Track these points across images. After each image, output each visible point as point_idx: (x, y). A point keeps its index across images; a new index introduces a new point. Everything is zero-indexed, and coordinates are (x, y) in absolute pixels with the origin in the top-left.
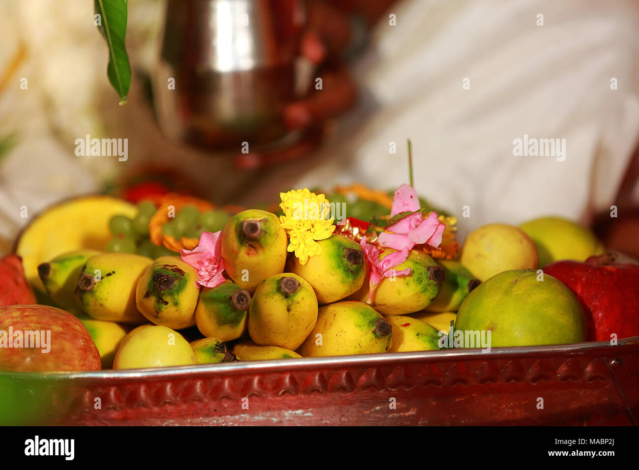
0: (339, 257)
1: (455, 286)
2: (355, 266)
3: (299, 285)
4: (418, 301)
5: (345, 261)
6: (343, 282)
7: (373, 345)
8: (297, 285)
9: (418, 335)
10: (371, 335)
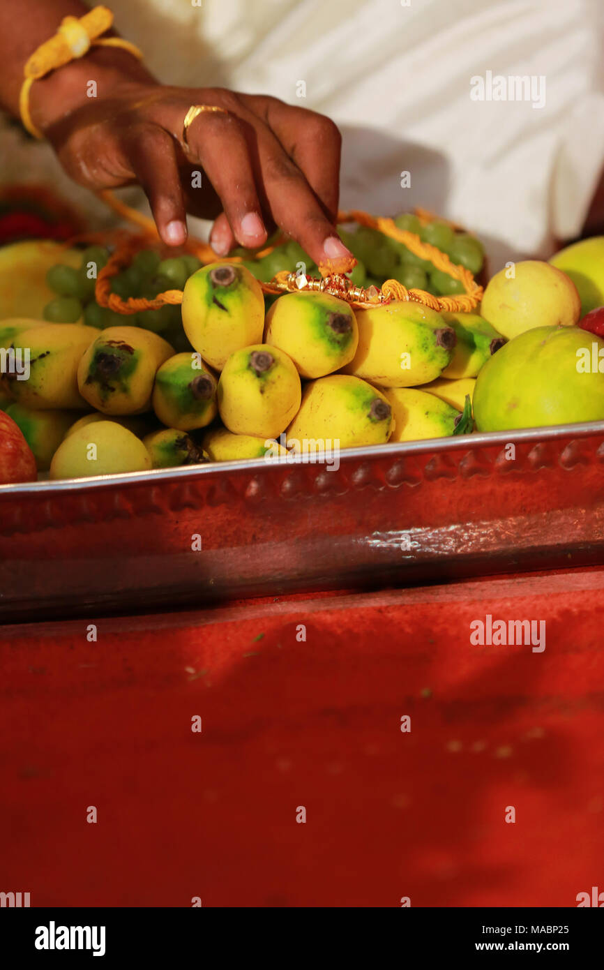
0: (323, 324)
1: (472, 346)
2: (341, 335)
3: (274, 361)
4: (425, 372)
5: (329, 329)
6: (329, 355)
7: (369, 431)
8: (271, 360)
9: (427, 413)
10: (365, 420)
